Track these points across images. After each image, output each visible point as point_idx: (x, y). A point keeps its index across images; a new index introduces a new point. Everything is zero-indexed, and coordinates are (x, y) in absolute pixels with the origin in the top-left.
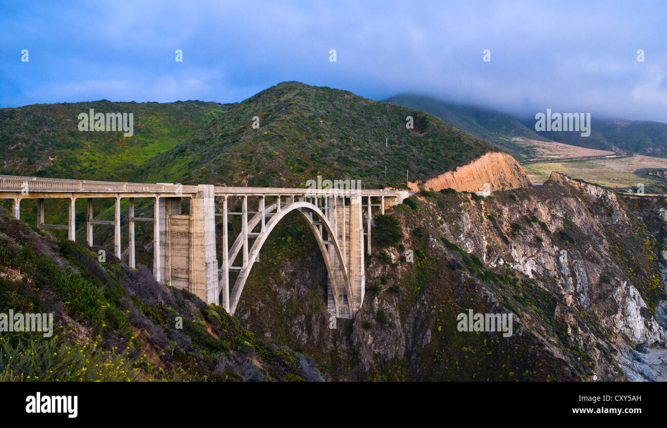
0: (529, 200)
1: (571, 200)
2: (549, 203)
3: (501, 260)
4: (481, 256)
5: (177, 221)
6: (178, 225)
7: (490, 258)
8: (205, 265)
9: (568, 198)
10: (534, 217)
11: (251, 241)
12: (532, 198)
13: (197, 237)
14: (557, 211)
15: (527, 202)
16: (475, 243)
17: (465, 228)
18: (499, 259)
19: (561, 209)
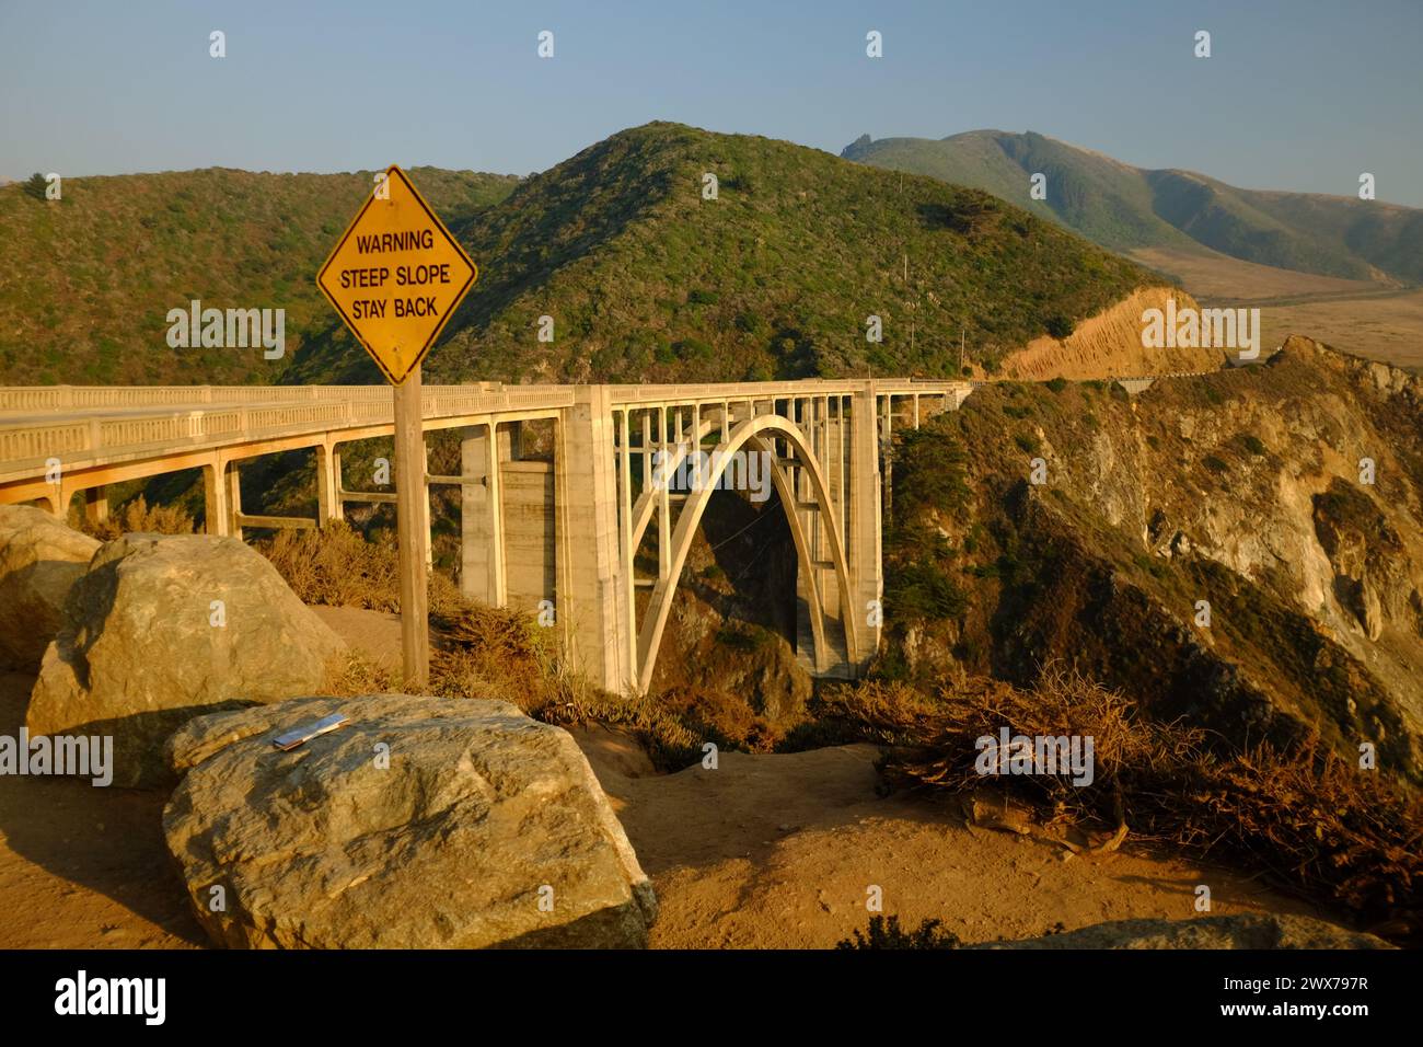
0: (1242, 399)
1: (1334, 399)
2: (1286, 407)
3: (1184, 539)
4: (1139, 533)
5: (520, 476)
6: (522, 487)
7: (1157, 535)
8: (596, 585)
9: (1328, 396)
10: (1252, 438)
12: (1246, 394)
13: (575, 517)
14: (1302, 424)
15: (1235, 404)
16: (1125, 503)
17: (1103, 468)
18: (1177, 539)
19: (1313, 421)
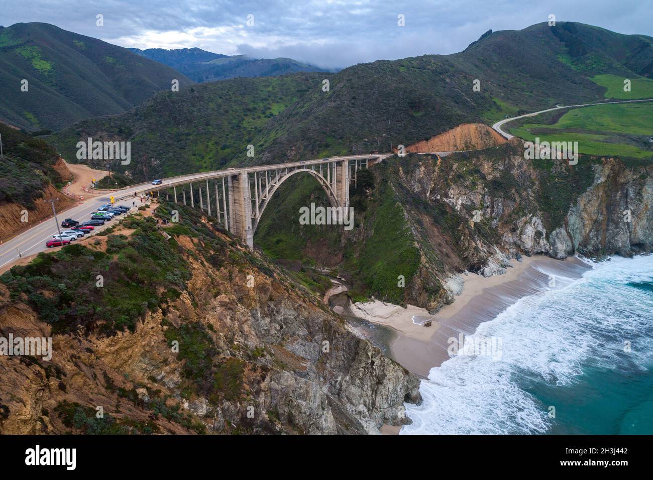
2: (494, 160)
4: (425, 193)
7: (432, 194)
11: (270, 191)
16: (422, 186)
17: (417, 177)
18: (437, 196)
